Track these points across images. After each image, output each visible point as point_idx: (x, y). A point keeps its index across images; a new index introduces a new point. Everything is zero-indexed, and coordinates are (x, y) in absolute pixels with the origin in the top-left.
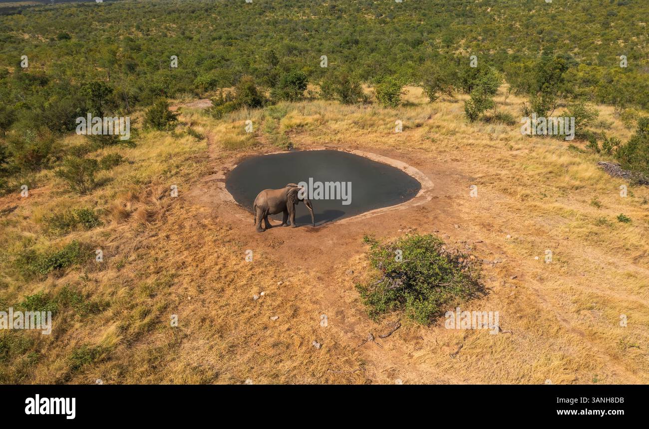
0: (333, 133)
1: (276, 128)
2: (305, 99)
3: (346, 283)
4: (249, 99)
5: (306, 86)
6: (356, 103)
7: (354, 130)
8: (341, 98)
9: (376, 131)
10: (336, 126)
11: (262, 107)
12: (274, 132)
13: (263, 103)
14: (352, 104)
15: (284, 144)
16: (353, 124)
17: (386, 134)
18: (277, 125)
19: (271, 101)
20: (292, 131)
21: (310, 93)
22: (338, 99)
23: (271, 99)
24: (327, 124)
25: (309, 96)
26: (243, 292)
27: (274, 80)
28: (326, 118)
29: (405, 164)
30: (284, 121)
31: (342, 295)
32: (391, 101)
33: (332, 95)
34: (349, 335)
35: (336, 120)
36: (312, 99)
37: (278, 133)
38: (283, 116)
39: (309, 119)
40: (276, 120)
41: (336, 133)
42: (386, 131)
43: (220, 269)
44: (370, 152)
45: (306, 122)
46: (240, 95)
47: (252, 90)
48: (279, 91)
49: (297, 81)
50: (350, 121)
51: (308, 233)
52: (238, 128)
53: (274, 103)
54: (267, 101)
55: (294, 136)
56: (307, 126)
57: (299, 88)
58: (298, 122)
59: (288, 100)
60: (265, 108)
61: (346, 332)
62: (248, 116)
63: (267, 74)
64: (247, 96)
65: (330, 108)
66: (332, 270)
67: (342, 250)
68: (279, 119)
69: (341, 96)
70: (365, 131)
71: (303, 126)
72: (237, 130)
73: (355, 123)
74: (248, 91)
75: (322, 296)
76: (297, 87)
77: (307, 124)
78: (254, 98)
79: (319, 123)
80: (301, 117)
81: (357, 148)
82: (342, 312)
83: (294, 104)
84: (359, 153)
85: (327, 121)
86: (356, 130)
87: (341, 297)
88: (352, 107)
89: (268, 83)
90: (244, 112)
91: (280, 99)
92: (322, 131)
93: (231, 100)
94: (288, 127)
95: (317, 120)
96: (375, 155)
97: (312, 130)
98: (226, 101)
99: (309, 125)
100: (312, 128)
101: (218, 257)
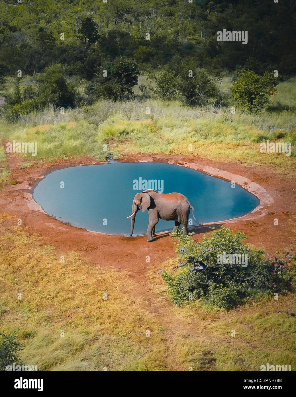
0: (166, 143)
1: (92, 135)
2: (134, 97)
3: (156, 280)
4: (56, 96)
5: (136, 80)
6: (204, 105)
7: (194, 139)
8: (184, 98)
9: (221, 142)
10: (171, 134)
11: (73, 107)
12: (90, 139)
13: (75, 102)
14: (200, 105)
15: (102, 154)
16: (193, 133)
17: (234, 145)
18: (94, 132)
19: (87, 99)
20: (112, 139)
21: (142, 88)
22: (180, 99)
23: (86, 96)
24: (159, 131)
25: (141, 94)
26: (56, 284)
27: (92, 68)
28: (159, 124)
29: (246, 180)
30: (104, 127)
31: (152, 288)
32: (252, 104)
33: (172, 93)
34: (154, 314)
35: (172, 127)
36: (145, 98)
37: (95, 142)
38: (103, 120)
39: (137, 125)
40: (92, 125)
41: (170, 142)
42: (234, 142)
43: (33, 267)
44: (207, 165)
45: (132, 129)
46: (44, 91)
47: (61, 84)
48: (98, 86)
49: (123, 72)
50: (190, 129)
51: (123, 241)
52: (43, 133)
53: (90, 103)
54: (80, 100)
55: (115, 145)
56: (132, 134)
57: (126, 84)
58: (121, 128)
59: (110, 99)
60: (77, 109)
61: (151, 312)
62: (55, 119)
63: (81, 59)
64: (53, 92)
65: (167, 111)
66: (145, 270)
67: (157, 255)
68: (97, 125)
69: (184, 95)
70: (208, 141)
71: (127, 133)
72: (41, 137)
73: (196, 131)
74: (55, 85)
75: (132, 288)
76: (124, 81)
77: (132, 131)
78: (62, 95)
79: (149, 131)
80: (126, 122)
81: (192, 160)
82: (149, 299)
83: (118, 104)
84: (194, 166)
85: (161, 128)
86: (196, 139)
87: (150, 289)
88: (197, 111)
89: (83, 72)
90: (50, 113)
91: (98, 97)
92: (152, 141)
93: (31, 98)
94: (108, 135)
95: (147, 127)
96: (213, 169)
97: (139, 139)
98: (25, 98)
99: (136, 132)
100: (139, 135)
101: (30, 258)
